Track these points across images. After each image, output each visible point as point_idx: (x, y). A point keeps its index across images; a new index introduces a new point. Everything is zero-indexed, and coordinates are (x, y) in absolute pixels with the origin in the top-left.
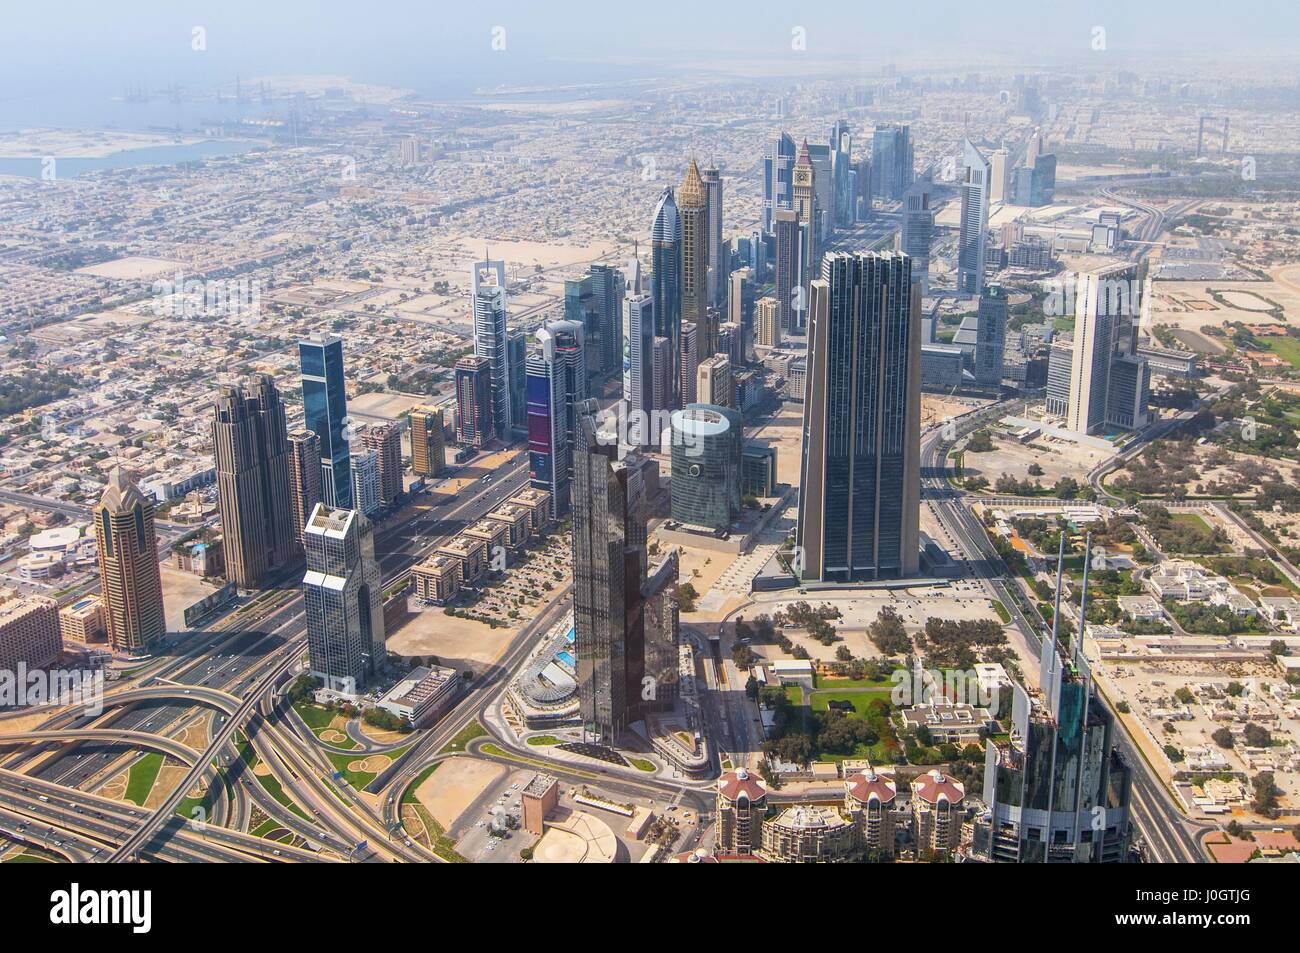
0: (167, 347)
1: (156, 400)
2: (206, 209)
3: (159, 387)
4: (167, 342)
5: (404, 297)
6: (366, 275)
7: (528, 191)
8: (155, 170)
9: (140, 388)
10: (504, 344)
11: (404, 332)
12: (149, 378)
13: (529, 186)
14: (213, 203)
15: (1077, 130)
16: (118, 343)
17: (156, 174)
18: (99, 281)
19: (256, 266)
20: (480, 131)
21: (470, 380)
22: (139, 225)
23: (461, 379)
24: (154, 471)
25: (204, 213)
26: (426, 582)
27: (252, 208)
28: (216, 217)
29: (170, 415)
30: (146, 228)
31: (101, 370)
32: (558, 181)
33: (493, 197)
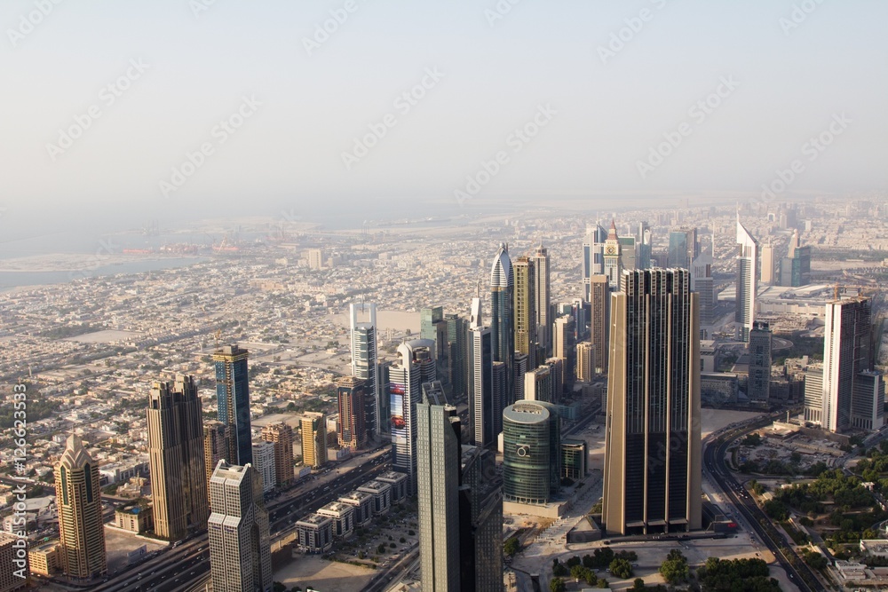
0: (125, 386)
1: (115, 418)
2: (162, 299)
3: (117, 411)
4: (126, 382)
5: (305, 352)
6: (277, 338)
7: (403, 283)
8: (127, 276)
9: (104, 412)
10: (376, 368)
11: (302, 374)
12: (111, 404)
13: (405, 280)
14: (168, 295)
15: (827, 239)
16: (91, 384)
17: (127, 279)
18: (81, 345)
19: (196, 334)
20: (370, 247)
21: (348, 395)
22: (113, 310)
23: (342, 395)
24: (108, 462)
25: (161, 301)
26: (307, 534)
27: (196, 299)
28: (168, 303)
29: (123, 428)
30: (117, 311)
31: (76, 399)
32: (427, 276)
33: (376, 288)
